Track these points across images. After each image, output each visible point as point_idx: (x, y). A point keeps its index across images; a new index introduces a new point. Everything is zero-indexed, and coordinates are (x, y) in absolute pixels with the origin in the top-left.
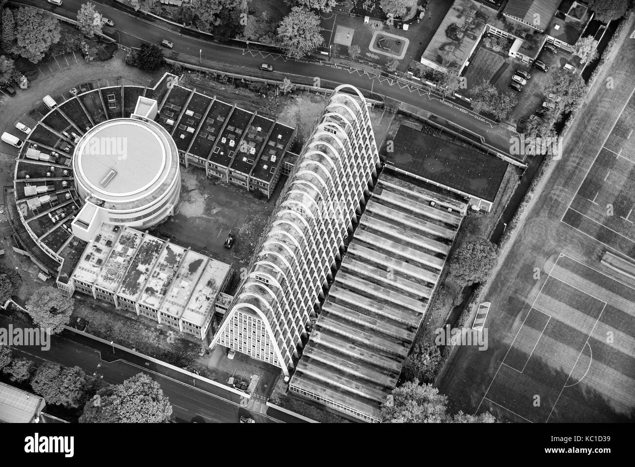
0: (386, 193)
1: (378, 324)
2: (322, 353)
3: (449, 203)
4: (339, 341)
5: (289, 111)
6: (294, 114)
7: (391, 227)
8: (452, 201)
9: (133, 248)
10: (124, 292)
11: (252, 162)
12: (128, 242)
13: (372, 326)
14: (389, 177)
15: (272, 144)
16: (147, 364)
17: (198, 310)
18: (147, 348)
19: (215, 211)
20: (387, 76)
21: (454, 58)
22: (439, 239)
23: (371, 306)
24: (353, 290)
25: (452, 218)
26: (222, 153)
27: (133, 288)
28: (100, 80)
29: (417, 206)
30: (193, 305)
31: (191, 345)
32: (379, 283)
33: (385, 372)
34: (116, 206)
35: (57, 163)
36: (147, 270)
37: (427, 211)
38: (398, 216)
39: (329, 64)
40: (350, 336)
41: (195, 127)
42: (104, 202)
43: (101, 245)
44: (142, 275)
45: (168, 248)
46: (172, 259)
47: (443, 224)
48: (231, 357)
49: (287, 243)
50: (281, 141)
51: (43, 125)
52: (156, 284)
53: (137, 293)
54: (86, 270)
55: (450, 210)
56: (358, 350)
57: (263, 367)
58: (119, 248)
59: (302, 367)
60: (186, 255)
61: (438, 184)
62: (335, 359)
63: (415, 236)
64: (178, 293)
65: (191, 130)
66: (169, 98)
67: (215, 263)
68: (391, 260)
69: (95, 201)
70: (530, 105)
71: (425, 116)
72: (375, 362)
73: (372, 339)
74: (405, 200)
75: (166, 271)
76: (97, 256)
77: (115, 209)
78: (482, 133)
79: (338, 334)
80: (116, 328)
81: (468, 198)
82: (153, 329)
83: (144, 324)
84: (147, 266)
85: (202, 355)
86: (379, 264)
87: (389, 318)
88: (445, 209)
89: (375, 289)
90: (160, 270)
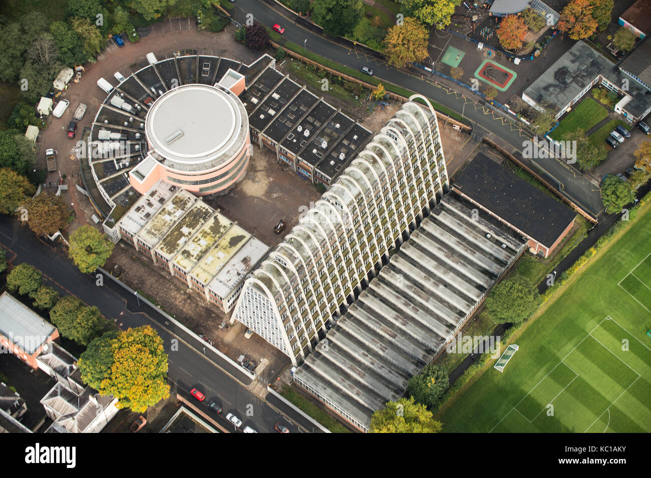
0: (444, 215)
1: (397, 338)
2: (334, 353)
3: (505, 239)
4: (354, 346)
5: (376, 117)
6: (381, 121)
7: (439, 249)
8: (509, 238)
9: (183, 210)
10: (162, 249)
11: (321, 155)
12: (180, 203)
13: (391, 339)
14: (453, 201)
15: (345, 142)
16: (167, 323)
17: (226, 282)
18: (172, 308)
19: (275, 195)
20: (483, 104)
21: (556, 100)
22: (485, 272)
23: (396, 319)
24: (384, 300)
25: (503, 254)
26: (295, 141)
27: (171, 247)
28: (205, 49)
29: (472, 234)
30: (223, 276)
31: (213, 315)
32: (412, 299)
33: (391, 386)
34: (174, 165)
35: (137, 115)
36: (190, 233)
37: (480, 242)
38: (449, 240)
39: (430, 81)
40: (367, 343)
41: (277, 110)
42: (165, 159)
43: (155, 200)
44: (183, 237)
45: (215, 218)
46: (216, 228)
47: (493, 258)
48: (248, 336)
49: (316, 233)
50: (355, 142)
51: (136, 78)
52: (194, 249)
53: (173, 252)
54: (133, 220)
55: (504, 246)
56: (370, 358)
57: (275, 353)
58: (170, 206)
59: (311, 361)
60: (230, 228)
61: (500, 219)
62: (345, 361)
63: (461, 263)
64: (212, 262)
65: (272, 112)
66: (261, 78)
67: (256, 242)
68: (430, 280)
69: (156, 156)
71: (510, 150)
72: (383, 374)
73: (386, 351)
74: (461, 226)
75: (207, 239)
76: (148, 209)
77: (173, 168)
78: (563, 180)
79: (356, 339)
80: (148, 283)
81: (526, 238)
82: (182, 292)
83: (175, 286)
84: (191, 230)
85: (221, 327)
86: (417, 281)
87: (410, 335)
88: (499, 243)
89: (406, 304)
90: (202, 236)
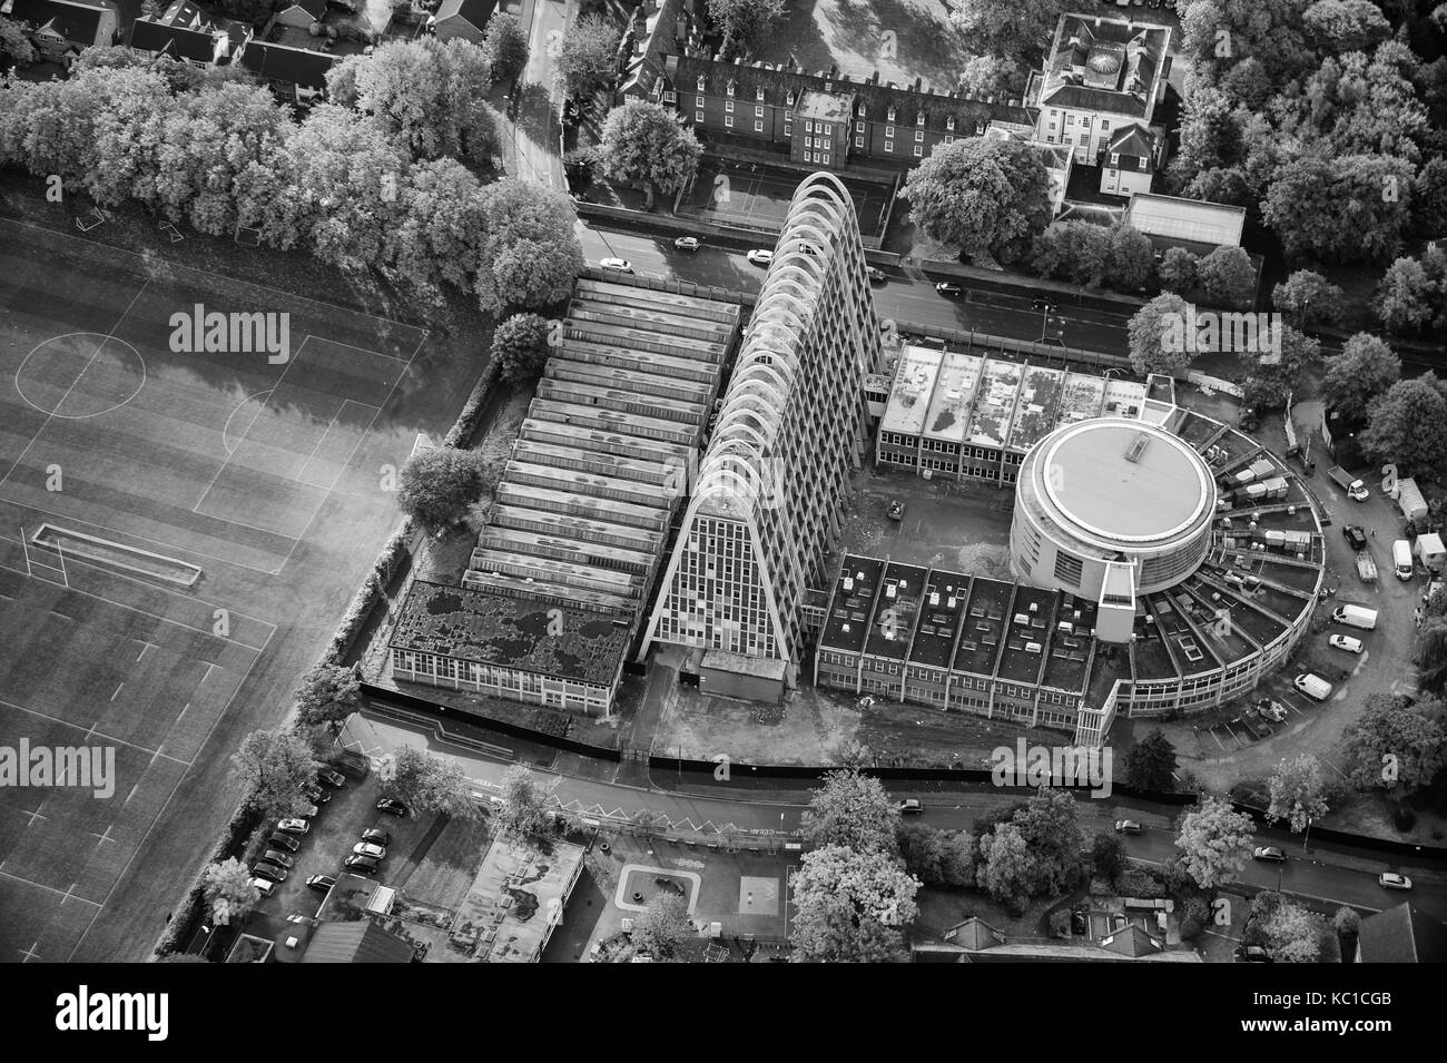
27: (1040, 382)
36: (1026, 408)
41: (1015, 626)
44: (1031, 399)
45: (1001, 441)
46: (990, 428)
60: (966, 434)
64: (961, 382)
66: (1083, 669)
67: (911, 429)
70: (345, 811)
75: (992, 409)
84: (1028, 413)
